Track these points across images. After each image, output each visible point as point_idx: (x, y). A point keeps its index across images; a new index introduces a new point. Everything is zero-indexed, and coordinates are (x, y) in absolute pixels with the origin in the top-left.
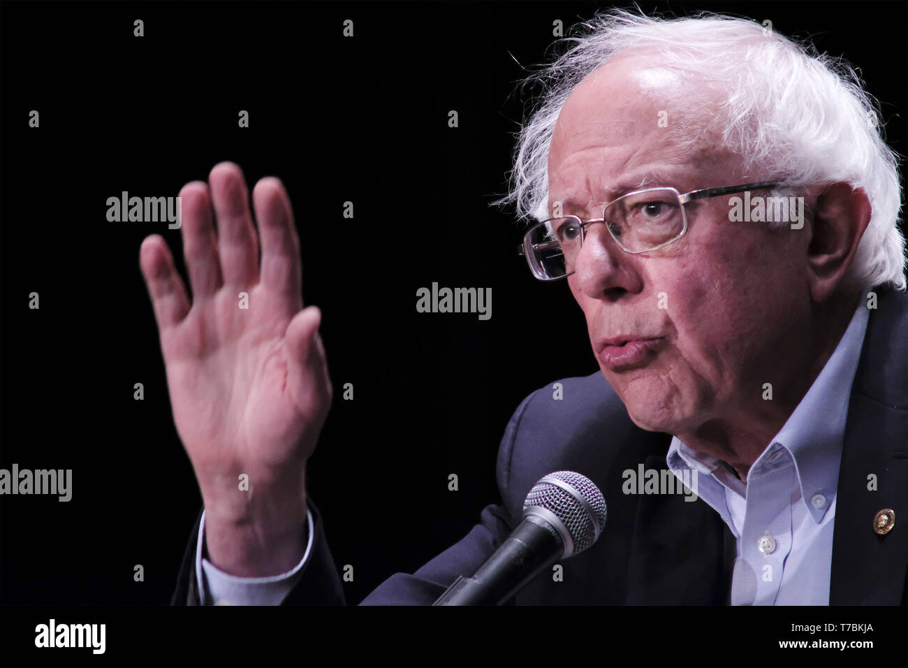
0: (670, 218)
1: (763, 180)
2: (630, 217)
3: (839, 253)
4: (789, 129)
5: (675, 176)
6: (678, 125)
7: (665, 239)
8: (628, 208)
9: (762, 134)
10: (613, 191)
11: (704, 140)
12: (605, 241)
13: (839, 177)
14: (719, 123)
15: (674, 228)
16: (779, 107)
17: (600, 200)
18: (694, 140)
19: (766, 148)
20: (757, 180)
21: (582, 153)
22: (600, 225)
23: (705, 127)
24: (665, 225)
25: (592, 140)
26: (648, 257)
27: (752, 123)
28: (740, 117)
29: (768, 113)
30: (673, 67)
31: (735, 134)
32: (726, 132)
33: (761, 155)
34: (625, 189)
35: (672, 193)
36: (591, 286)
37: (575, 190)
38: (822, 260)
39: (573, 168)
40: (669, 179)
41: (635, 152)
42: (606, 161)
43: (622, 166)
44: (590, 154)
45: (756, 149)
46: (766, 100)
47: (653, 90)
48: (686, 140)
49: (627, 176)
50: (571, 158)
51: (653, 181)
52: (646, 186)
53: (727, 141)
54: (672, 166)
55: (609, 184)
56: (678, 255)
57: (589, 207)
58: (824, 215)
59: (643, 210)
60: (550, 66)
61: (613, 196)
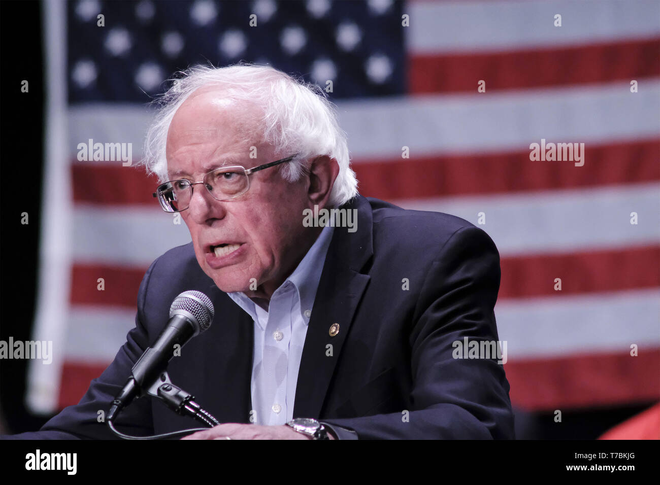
0: (239, 181)
1: (285, 157)
2: (216, 179)
3: (323, 191)
4: (297, 128)
5: (241, 159)
6: (240, 131)
7: (236, 192)
8: (215, 175)
9: (283, 133)
10: (208, 168)
11: (255, 138)
12: (204, 194)
13: (323, 152)
14: (262, 129)
15: (241, 186)
16: (291, 118)
17: (200, 172)
18: (250, 139)
19: (287, 141)
20: (282, 158)
21: (189, 147)
22: (202, 185)
23: (255, 131)
24: (236, 184)
25: (194, 140)
26: (228, 201)
27: (279, 128)
28: (273, 125)
29: (286, 122)
30: (234, 98)
31: (271, 135)
32: (266, 134)
33: (284, 146)
34: (215, 167)
35: (241, 169)
36: (199, 219)
37: (186, 166)
38: (314, 196)
39: (184, 154)
40: (238, 161)
41: (218, 147)
42: (203, 152)
43: (212, 155)
44: (194, 148)
45: (281, 142)
46: (285, 115)
47: (225, 112)
48: (245, 139)
49: (215, 160)
50: (183, 149)
51: (230, 162)
52: (226, 165)
53: (266, 138)
54: (239, 154)
55: (206, 165)
56: (245, 199)
57: (194, 175)
58: (315, 172)
59: (223, 177)
60: (164, 95)
61: (207, 171)
